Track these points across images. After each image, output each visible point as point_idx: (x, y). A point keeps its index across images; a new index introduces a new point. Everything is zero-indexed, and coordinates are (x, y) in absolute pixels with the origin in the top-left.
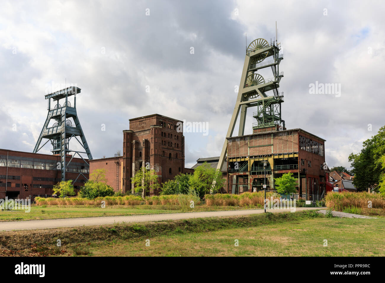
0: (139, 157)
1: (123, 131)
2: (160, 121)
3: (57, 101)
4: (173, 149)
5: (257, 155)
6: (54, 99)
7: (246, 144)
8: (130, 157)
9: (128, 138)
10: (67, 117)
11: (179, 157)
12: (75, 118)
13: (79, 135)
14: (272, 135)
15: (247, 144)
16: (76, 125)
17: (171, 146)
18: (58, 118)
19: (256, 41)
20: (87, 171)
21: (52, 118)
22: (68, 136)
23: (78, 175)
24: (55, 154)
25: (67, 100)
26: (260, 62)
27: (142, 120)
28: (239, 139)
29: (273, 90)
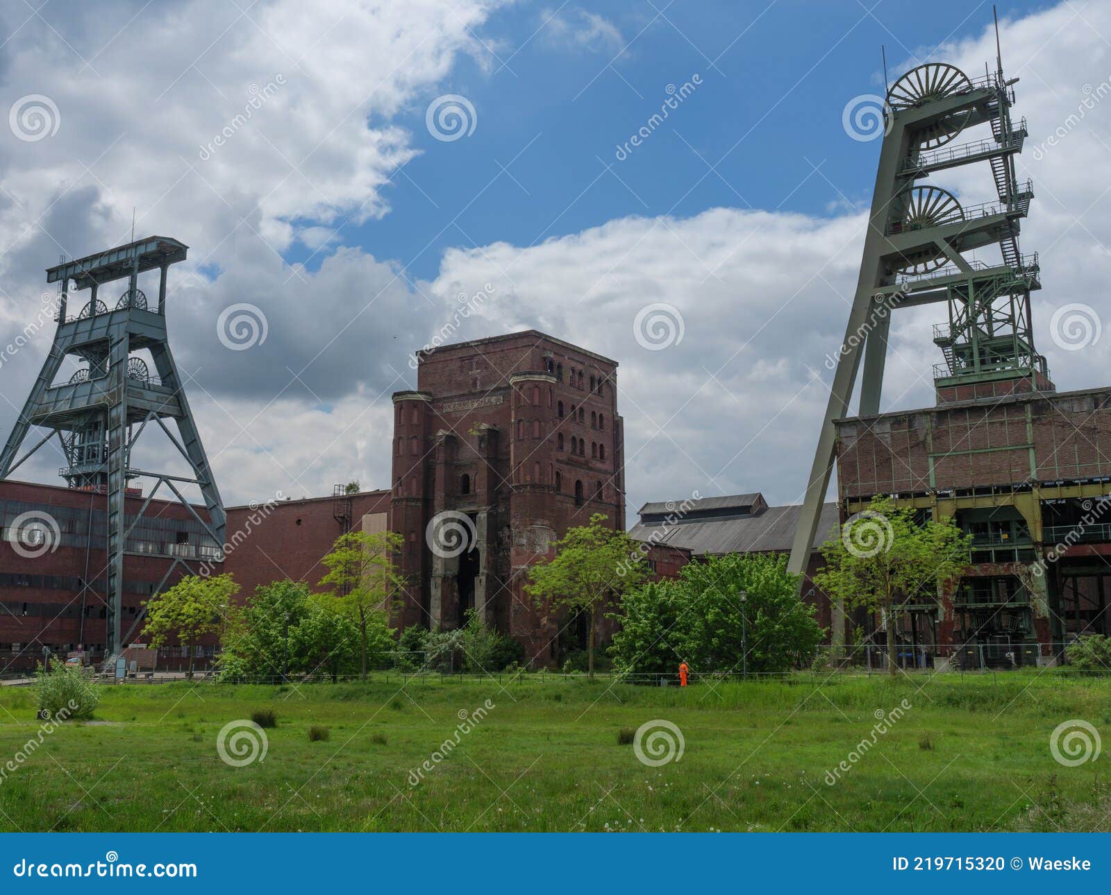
0: (459, 494)
1: (396, 395)
2: (545, 359)
3: (89, 290)
4: (586, 466)
5: (969, 486)
6: (77, 281)
7: (917, 445)
8: (421, 497)
9: (415, 421)
10: (133, 347)
11: (607, 497)
12: (159, 349)
13: (175, 414)
14: (1028, 408)
15: (924, 442)
16: (163, 379)
17: (582, 452)
18: (96, 350)
19: (922, 72)
20: (197, 551)
21: (72, 350)
22: (136, 415)
23: (169, 567)
24: (78, 484)
25: (133, 284)
26: (940, 145)
27: (472, 352)
28: (888, 425)
29: (1002, 245)
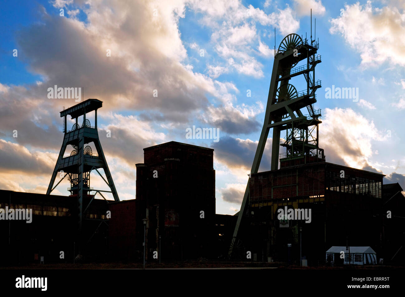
7: (269, 183)
12: (97, 141)
13: (102, 166)
14: (297, 171)
16: (98, 153)
18: (75, 143)
21: (69, 143)
22: (87, 169)
23: (100, 224)
25: (84, 118)
29: (307, 107)
